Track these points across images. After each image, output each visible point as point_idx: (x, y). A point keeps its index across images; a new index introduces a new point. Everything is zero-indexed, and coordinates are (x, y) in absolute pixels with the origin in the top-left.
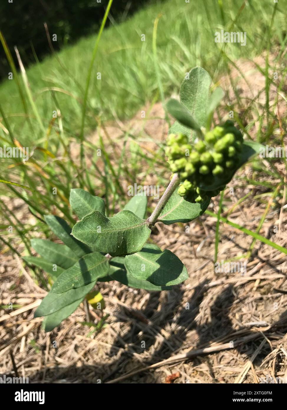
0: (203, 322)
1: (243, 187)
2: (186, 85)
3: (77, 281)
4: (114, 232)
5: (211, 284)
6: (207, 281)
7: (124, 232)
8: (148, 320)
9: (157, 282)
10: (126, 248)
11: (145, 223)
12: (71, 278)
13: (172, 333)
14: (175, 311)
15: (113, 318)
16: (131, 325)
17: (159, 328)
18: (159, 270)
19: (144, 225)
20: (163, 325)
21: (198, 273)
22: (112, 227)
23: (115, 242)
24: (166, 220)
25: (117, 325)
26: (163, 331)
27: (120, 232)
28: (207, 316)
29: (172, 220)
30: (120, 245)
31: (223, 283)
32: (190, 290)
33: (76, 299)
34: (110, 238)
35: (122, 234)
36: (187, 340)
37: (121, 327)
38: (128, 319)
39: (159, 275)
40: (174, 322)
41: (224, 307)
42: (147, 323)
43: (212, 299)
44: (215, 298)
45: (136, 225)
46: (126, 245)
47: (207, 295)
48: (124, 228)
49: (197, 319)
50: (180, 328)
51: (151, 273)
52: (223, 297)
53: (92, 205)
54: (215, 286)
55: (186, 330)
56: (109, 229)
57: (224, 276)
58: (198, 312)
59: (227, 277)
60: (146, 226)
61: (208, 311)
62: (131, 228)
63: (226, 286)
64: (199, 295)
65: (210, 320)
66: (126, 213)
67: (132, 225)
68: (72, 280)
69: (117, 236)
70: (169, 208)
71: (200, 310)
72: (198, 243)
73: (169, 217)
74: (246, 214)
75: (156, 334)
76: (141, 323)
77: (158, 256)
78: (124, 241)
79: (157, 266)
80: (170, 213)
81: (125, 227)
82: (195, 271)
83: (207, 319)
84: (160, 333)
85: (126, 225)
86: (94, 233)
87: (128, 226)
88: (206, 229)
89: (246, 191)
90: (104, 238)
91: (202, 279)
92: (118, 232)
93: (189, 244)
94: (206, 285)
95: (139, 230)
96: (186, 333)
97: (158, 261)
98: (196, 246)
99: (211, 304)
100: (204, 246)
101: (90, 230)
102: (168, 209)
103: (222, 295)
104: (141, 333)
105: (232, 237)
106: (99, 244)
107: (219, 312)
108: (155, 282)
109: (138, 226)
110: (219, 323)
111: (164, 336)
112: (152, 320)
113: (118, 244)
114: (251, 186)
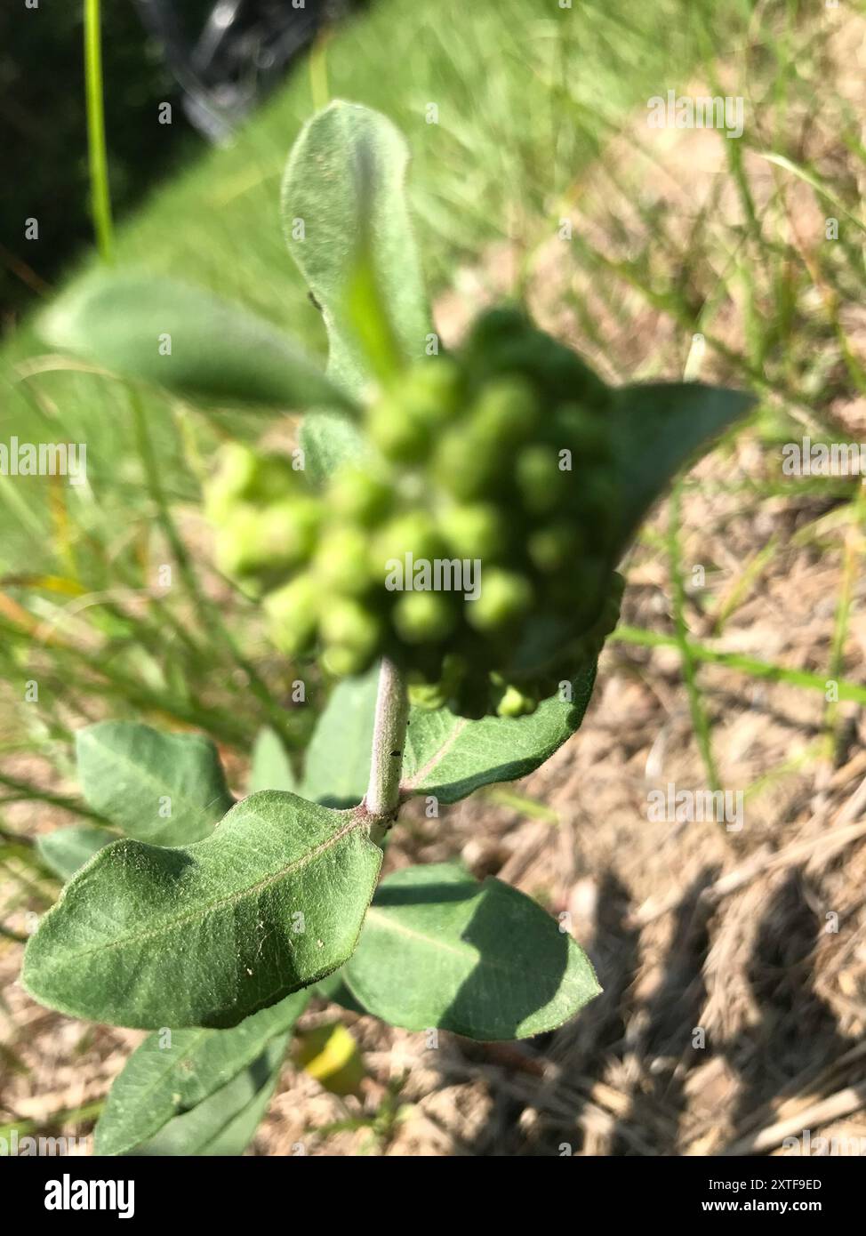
0: (732, 1027)
1: (749, 515)
2: (300, 200)
3: (192, 1074)
4: (217, 913)
5: (725, 883)
6: (709, 875)
7: (264, 896)
8: (540, 1060)
9: (482, 1029)
10: (290, 959)
11: (353, 823)
12: (167, 1067)
13: (636, 1090)
14: (623, 1006)
15: (426, 1078)
16: (492, 1092)
17: (584, 1082)
18: (479, 975)
19: (347, 838)
20: (595, 1069)
21: (671, 852)
22: (202, 894)
23: (226, 955)
24: (438, 784)
25: (444, 1102)
26: (602, 1093)
27: (244, 903)
28: (738, 1004)
29: (463, 777)
30: (257, 960)
31: (763, 872)
32: (658, 920)
33: (231, 1111)
34: (202, 947)
35: (252, 909)
36: (693, 1106)
37: (460, 1104)
38: (474, 1071)
39: (484, 995)
40: (632, 1049)
41: (790, 956)
42: (539, 1073)
43: (740, 937)
44: (750, 931)
45: (313, 848)
46: (288, 948)
47: (718, 925)
48: (256, 881)
49: (707, 1021)
50: (657, 1064)
51: (452, 991)
52: (779, 921)
53: (167, 777)
54: (740, 889)
55: (679, 1070)
56: (187, 908)
57: (759, 843)
58: (703, 996)
59: (775, 845)
60: (357, 837)
61: (740, 987)
62: (293, 869)
63: (778, 878)
64: (692, 933)
65: (753, 1016)
66: (262, 804)
67: (297, 854)
68: (169, 1079)
69: (229, 927)
70: (442, 729)
71: (709, 986)
72: (646, 744)
73: (448, 768)
74: (778, 602)
75: (579, 1110)
76: (521, 1078)
77: (465, 912)
78: (273, 936)
79: (469, 958)
80: (449, 747)
81: (261, 874)
82: (660, 847)
83: (743, 1015)
84: (594, 1101)
85: (268, 864)
86: (123, 945)
87: (278, 865)
88: (661, 691)
89: (764, 523)
90: (173, 955)
91: (691, 872)
92: (232, 909)
93: (616, 756)
94: (705, 893)
95: (329, 867)
96: (682, 1083)
97: (472, 935)
98: (639, 758)
99: (744, 954)
100: (670, 751)
101: (103, 939)
102: (437, 733)
103: (772, 915)
104: (528, 1117)
105: (755, 693)
106: (150, 995)
107: (778, 982)
108: (473, 1028)
109: (321, 849)
110: (789, 1020)
111: (609, 1111)
112: (557, 1059)
113: (246, 959)
114: (774, 505)
